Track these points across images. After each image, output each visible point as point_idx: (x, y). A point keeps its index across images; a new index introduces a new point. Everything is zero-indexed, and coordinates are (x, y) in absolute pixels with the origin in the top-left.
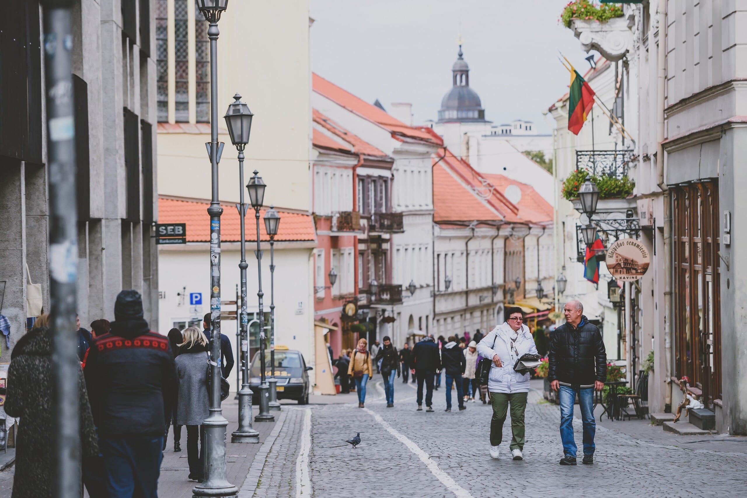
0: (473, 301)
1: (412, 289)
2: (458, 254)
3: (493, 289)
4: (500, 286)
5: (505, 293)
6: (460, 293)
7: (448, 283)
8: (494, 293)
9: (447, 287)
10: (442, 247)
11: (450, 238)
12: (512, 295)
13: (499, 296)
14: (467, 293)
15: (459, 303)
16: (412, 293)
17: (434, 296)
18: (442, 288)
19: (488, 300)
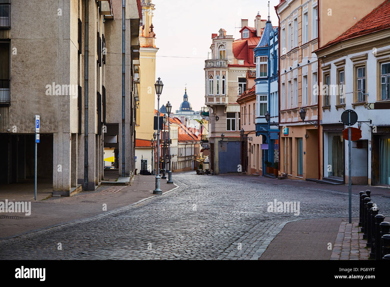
0: (187, 159)
1: (173, 156)
2: (183, 148)
3: (191, 156)
4: (193, 155)
5: (194, 157)
6: (184, 157)
7: (181, 155)
8: (192, 157)
9: (181, 156)
10: (180, 146)
11: (182, 145)
12: (196, 157)
13: (193, 158)
14: (185, 157)
15: (183, 159)
16: (173, 157)
17: (178, 157)
18: (180, 156)
19: (190, 159)
